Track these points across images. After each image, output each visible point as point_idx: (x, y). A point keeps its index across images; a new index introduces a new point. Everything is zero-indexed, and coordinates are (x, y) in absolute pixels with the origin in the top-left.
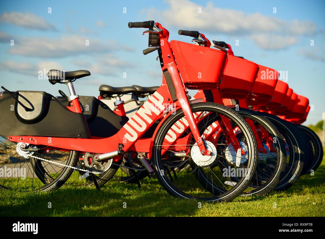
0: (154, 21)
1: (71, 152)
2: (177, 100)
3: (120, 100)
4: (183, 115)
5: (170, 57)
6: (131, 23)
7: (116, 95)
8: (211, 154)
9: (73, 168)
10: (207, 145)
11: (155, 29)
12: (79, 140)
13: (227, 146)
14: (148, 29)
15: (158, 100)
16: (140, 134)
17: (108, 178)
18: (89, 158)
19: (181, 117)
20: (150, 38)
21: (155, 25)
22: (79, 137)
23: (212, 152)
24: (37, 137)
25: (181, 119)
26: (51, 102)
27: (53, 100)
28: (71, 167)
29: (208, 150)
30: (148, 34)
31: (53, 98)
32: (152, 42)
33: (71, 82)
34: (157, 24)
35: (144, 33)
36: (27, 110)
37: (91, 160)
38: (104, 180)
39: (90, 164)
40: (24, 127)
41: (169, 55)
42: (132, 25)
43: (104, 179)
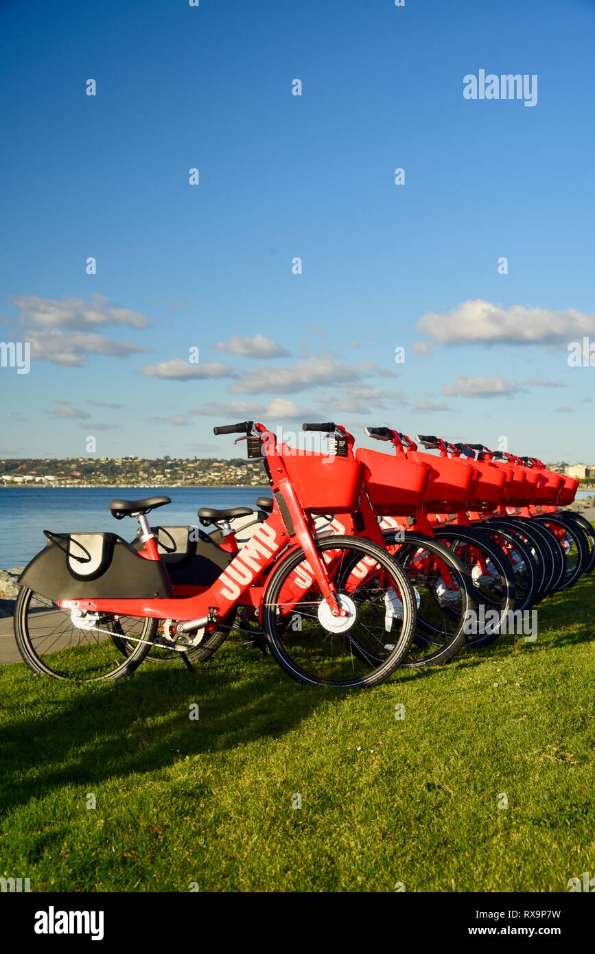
0: (252, 422)
1: (147, 618)
2: (295, 535)
3: (230, 528)
4: (303, 558)
5: (281, 471)
6: (217, 428)
7: (223, 521)
8: (348, 615)
9: (149, 643)
10: (341, 602)
11: (255, 434)
12: (157, 601)
13: (386, 591)
14: (245, 434)
15: (268, 535)
16: (243, 589)
17: (215, 646)
18: (171, 628)
19: (302, 560)
20: (249, 446)
21: (254, 428)
22: (156, 597)
23: (348, 611)
24: (96, 600)
25: (302, 563)
26: (115, 546)
27: (119, 543)
28: (146, 642)
29: (343, 608)
30: (246, 440)
31: (118, 540)
32: (253, 451)
33: (144, 514)
34: (258, 426)
35: (236, 441)
36: (82, 560)
37: (174, 629)
38: (209, 649)
39: (172, 636)
40: (79, 585)
41: (279, 469)
42: (219, 431)
43: (210, 647)
